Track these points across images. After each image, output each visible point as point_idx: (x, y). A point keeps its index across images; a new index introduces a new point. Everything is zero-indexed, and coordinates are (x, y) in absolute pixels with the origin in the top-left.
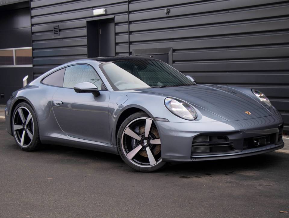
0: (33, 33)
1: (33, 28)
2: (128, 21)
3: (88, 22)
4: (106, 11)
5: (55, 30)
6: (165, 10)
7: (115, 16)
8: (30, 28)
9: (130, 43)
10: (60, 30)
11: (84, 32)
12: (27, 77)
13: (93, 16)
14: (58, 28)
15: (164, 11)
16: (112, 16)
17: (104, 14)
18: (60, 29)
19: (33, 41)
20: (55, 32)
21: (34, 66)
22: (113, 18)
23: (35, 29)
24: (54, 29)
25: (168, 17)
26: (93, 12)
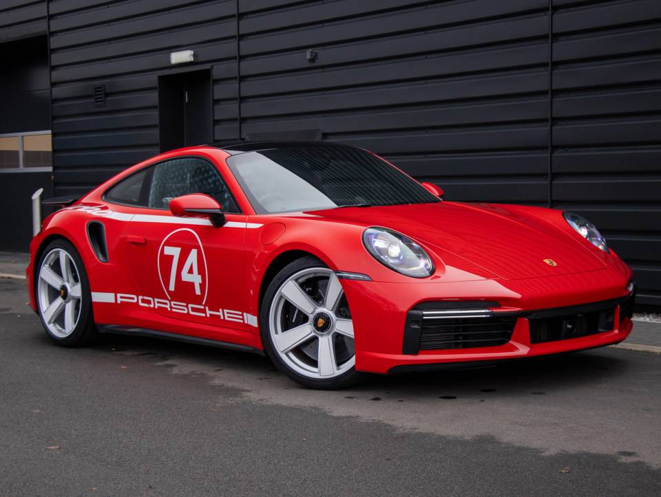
0: (54, 101)
1: (55, 90)
2: (237, 75)
3: (160, 78)
4: (194, 55)
5: (97, 95)
6: (308, 54)
7: (212, 66)
8: (49, 91)
9: (243, 120)
10: (107, 95)
11: (154, 98)
12: (40, 191)
13: (169, 65)
14: (103, 89)
15: (305, 56)
16: (207, 66)
17: (191, 62)
18: (107, 92)
19: (54, 118)
20: (96, 99)
21: (55, 168)
22: (209, 69)
23: (58, 92)
24: (96, 92)
25: (314, 67)
26: (169, 58)
